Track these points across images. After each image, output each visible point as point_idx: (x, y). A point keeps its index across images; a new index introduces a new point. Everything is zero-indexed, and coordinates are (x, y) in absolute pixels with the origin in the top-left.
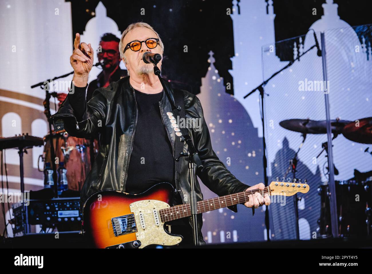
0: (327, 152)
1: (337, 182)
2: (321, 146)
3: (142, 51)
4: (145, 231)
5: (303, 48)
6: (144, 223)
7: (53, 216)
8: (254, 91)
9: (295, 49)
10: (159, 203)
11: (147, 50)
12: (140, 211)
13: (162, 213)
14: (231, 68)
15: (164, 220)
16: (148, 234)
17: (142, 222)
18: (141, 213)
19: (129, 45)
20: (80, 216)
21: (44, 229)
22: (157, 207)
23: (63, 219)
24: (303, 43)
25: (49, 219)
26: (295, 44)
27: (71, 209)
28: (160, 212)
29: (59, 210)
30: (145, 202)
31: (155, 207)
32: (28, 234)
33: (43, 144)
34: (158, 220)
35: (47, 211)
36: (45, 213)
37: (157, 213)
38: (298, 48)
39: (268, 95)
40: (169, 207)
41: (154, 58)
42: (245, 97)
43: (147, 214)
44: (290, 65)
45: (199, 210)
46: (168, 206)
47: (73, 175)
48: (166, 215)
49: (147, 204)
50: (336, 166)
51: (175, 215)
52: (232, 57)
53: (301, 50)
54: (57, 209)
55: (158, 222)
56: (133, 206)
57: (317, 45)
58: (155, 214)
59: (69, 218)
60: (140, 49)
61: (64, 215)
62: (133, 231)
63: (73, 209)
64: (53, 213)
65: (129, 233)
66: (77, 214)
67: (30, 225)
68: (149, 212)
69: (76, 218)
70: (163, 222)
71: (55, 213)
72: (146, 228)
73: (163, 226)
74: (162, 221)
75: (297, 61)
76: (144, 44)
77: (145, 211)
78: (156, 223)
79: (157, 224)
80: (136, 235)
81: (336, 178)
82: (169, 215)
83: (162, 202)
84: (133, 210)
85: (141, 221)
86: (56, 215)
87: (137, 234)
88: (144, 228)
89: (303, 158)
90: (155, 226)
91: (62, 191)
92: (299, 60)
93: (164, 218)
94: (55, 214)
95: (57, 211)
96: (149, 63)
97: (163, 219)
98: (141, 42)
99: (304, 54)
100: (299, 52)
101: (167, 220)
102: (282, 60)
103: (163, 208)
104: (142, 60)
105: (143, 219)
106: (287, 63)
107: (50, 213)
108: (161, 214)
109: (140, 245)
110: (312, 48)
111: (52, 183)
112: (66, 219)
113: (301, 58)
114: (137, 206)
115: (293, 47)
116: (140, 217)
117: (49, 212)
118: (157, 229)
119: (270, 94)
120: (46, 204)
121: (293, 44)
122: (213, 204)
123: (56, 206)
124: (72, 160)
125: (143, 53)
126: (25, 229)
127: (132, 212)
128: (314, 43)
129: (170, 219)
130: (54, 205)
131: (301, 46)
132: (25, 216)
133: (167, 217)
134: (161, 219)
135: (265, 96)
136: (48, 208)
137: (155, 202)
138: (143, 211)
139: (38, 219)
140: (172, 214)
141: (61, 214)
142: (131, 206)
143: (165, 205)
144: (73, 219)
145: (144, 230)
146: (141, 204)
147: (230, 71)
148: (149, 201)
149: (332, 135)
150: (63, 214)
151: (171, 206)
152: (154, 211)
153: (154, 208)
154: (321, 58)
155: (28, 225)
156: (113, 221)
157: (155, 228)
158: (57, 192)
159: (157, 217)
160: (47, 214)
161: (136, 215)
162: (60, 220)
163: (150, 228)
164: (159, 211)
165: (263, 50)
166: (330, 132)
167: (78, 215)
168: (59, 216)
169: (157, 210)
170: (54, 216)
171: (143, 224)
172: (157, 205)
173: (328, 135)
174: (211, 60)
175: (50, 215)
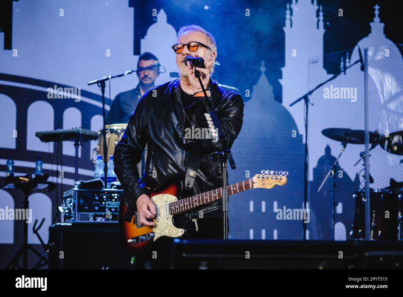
0: (364, 161)
1: (371, 190)
2: (359, 156)
5: (349, 62)
7: (101, 205)
8: (299, 100)
9: (342, 63)
14: (281, 78)
23: (110, 209)
24: (350, 58)
25: (97, 208)
26: (342, 59)
27: (118, 200)
29: (107, 200)
32: (77, 221)
33: (98, 138)
35: (96, 200)
36: (94, 203)
38: (345, 62)
39: (313, 104)
42: (291, 105)
44: (334, 77)
50: (372, 175)
52: (282, 67)
53: (348, 64)
54: (105, 199)
57: (361, 60)
59: (116, 209)
61: (111, 205)
64: (101, 203)
67: (78, 213)
71: (104, 203)
75: (343, 73)
81: (371, 186)
86: (104, 205)
89: (344, 165)
92: (345, 74)
98: (184, 46)
99: (350, 66)
100: (345, 65)
102: (329, 72)
106: (331, 76)
107: (99, 203)
110: (356, 62)
112: (113, 210)
113: (347, 71)
115: (340, 61)
117: (98, 202)
119: (314, 104)
120: (96, 194)
123: (105, 197)
128: (358, 58)
130: (103, 196)
131: (347, 60)
135: (310, 105)
136: (97, 198)
139: (86, 208)
141: (109, 205)
147: (280, 80)
149: (370, 146)
150: (111, 204)
160: (95, 203)
162: (107, 210)
165: (310, 62)
166: (367, 143)
168: (107, 206)
173: (366, 145)
174: (263, 69)
175: (98, 205)
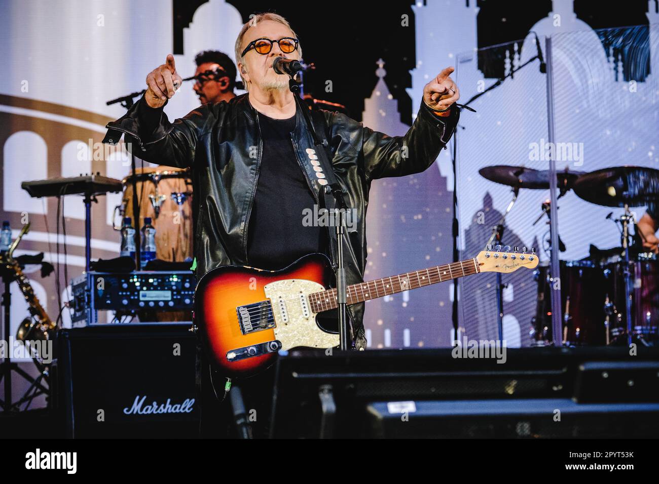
0: (549, 217)
1: (563, 263)
2: (540, 208)
3: (273, 54)
4: (287, 326)
5: (519, 59)
6: (286, 314)
7: (132, 298)
9: (508, 61)
10: (308, 284)
11: (281, 55)
12: (280, 296)
13: (312, 298)
14: (410, 86)
15: (317, 310)
16: (292, 330)
17: (284, 312)
18: (281, 299)
19: (254, 45)
20: (173, 300)
21: (118, 317)
22: (305, 290)
23: (147, 302)
24: (519, 52)
25: (125, 302)
26: (508, 54)
27: (159, 288)
28: (310, 297)
29: (142, 290)
30: (287, 282)
31: (302, 290)
32: (93, 324)
33: (121, 190)
34: (307, 309)
35: (123, 290)
36: (120, 293)
37: (305, 299)
38: (512, 58)
39: (464, 128)
40: (324, 289)
41: (290, 66)
43: (290, 300)
44: (498, 84)
45: (369, 294)
46: (322, 288)
47: (165, 237)
48: (319, 302)
49: (289, 286)
50: (562, 238)
51: (333, 303)
52: (412, 69)
53: (516, 63)
54: (138, 288)
55: (307, 312)
56: (269, 289)
57: (540, 56)
58: (303, 300)
59: (156, 302)
60: (270, 51)
61: (148, 297)
62: (270, 326)
63: (163, 289)
64: (132, 294)
65: (263, 329)
66: (168, 297)
67: (96, 311)
68: (293, 297)
69: (166, 302)
70: (315, 312)
71: (136, 293)
72: (288, 322)
73: (315, 318)
74: (313, 311)
75: (508, 79)
76: (276, 44)
77: (286, 297)
78: (305, 313)
79: (306, 315)
80: (273, 332)
81: (562, 256)
82: (323, 301)
83: (312, 283)
84: (269, 294)
85: (282, 311)
86: (136, 298)
87: (276, 331)
88: (286, 322)
90: (303, 319)
91: (147, 261)
92: (512, 77)
93: (316, 306)
94: (134, 295)
95: (138, 291)
96: (283, 74)
97: (314, 307)
98: (272, 42)
99: (520, 68)
100: (512, 66)
101: (320, 309)
102: (487, 76)
103: (315, 292)
104: (272, 69)
105: (284, 307)
106: (493, 81)
107: (128, 293)
108: (311, 301)
109: (280, 347)
110: (532, 60)
111: (132, 249)
112: (152, 304)
113: (515, 74)
114: (274, 289)
115: (505, 57)
116: (280, 305)
117: (126, 292)
118: (306, 323)
119: (466, 127)
120: (123, 279)
121: (505, 52)
122: (390, 285)
123: (137, 284)
124: (165, 215)
125: (275, 58)
126: (89, 316)
127: (267, 298)
128: (535, 53)
129: (325, 308)
130: (134, 282)
131: (516, 56)
132: (89, 296)
133: (320, 305)
134: (312, 307)
135: (459, 129)
136: (125, 286)
137: (301, 282)
138: (284, 296)
139: (109, 302)
140: (327, 300)
141: (144, 296)
142: (265, 289)
143: (316, 288)
144: (161, 304)
145: (286, 324)
146: (281, 285)
147: (408, 90)
148: (293, 281)
149: (558, 192)
150: (147, 295)
151: (326, 289)
152: (300, 297)
153: (301, 292)
154: (545, 75)
155: (93, 311)
156: (239, 311)
157: (302, 321)
158: (139, 264)
159: (306, 305)
160: (122, 295)
161: (273, 302)
162: (142, 304)
163: (295, 322)
164: (308, 296)
165: (459, 60)
166: (554, 187)
167: (170, 299)
168: (141, 299)
169: (306, 294)
170: (134, 299)
171: (284, 316)
172: (306, 287)
173: (551, 191)
174: (381, 73)
175: (127, 297)
